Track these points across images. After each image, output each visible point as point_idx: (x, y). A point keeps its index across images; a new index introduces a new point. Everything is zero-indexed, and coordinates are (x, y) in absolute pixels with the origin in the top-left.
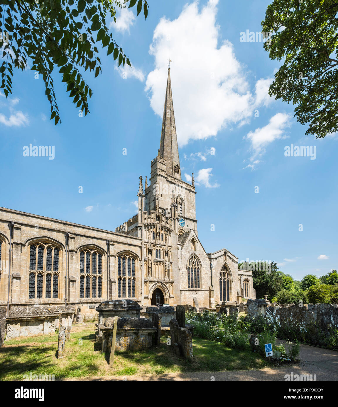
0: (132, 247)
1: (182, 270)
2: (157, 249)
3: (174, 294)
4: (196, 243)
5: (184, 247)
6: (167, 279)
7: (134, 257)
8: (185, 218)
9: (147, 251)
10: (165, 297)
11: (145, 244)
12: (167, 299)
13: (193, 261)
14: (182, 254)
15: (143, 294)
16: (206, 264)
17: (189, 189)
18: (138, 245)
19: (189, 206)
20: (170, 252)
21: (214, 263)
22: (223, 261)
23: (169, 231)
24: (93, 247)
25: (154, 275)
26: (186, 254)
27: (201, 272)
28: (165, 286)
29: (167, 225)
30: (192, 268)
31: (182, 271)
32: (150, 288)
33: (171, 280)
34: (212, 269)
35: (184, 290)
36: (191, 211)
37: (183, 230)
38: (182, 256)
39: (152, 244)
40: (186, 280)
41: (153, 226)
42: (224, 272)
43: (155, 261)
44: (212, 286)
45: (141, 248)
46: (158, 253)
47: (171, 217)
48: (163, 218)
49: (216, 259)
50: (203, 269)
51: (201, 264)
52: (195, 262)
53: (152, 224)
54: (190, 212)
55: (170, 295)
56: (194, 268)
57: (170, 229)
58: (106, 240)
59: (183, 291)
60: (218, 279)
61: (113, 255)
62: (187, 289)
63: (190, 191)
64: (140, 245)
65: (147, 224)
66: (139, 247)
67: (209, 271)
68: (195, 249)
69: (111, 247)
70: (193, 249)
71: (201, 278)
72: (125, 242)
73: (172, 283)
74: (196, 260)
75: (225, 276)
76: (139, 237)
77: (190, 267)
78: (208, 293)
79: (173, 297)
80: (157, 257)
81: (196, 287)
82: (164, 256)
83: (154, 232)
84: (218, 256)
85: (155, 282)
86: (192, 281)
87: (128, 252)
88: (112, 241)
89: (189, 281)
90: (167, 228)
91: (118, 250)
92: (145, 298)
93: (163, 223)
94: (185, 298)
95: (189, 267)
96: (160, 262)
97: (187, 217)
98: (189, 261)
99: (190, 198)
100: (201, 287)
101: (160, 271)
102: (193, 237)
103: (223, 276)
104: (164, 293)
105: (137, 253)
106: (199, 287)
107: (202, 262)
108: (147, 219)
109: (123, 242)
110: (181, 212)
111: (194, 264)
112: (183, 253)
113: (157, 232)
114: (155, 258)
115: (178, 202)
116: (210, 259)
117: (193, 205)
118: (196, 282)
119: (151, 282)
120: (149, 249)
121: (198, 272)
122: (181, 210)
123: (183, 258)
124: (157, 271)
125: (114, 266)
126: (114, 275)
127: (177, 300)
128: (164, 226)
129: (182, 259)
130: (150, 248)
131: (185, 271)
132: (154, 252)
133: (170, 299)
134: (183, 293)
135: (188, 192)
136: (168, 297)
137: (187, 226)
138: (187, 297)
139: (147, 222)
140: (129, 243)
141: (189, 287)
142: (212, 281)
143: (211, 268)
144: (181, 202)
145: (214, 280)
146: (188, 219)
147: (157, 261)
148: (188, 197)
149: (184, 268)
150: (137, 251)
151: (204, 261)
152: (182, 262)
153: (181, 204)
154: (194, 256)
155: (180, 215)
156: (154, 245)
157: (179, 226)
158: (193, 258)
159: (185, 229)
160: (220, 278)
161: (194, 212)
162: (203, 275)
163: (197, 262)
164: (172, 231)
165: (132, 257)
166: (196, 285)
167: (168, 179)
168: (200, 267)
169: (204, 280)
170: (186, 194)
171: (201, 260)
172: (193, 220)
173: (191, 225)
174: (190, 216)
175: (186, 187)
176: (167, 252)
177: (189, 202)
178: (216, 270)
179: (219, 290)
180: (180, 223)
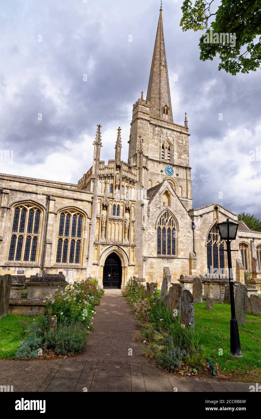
0: (79, 202)
1: (149, 230)
2: (115, 205)
3: (135, 261)
4: (171, 196)
5: (153, 201)
6: (126, 242)
7: (81, 214)
8: (174, 166)
9: (102, 206)
10: (123, 265)
11: (99, 199)
12: (125, 267)
13: (166, 219)
14: (149, 210)
15: (90, 260)
16: (186, 223)
17: (180, 130)
18: (87, 199)
19: (180, 150)
20: (133, 208)
21: (198, 222)
22: (212, 220)
24: (30, 203)
25: (109, 237)
26: (155, 210)
27: (177, 234)
28: (123, 250)
29: (129, 176)
30: (164, 228)
31: (149, 232)
32: (101, 252)
33: (132, 243)
34: (195, 231)
35: (151, 256)
37: (171, 180)
38: (150, 213)
39: (109, 198)
40: (154, 244)
41: (111, 176)
42: (215, 234)
43: (111, 219)
44: (195, 253)
45: (92, 203)
46: (116, 210)
47: (136, 166)
49: (201, 216)
50: (181, 229)
51: (177, 223)
52: (168, 220)
53: (109, 175)
54: (181, 158)
55: (130, 262)
56: (167, 228)
57: (133, 180)
58: (47, 195)
59: (149, 257)
60: (204, 244)
61: (53, 211)
62: (155, 255)
63: (181, 133)
64: (90, 200)
65: (103, 175)
66: (89, 202)
67: (189, 232)
68: (169, 204)
69: (52, 203)
70: (167, 205)
71: (178, 241)
72: (70, 197)
73: (133, 247)
74: (170, 218)
75: (217, 240)
76: (92, 190)
77: (162, 227)
78: (187, 262)
79: (134, 266)
80: (114, 214)
81: (169, 253)
82: (123, 213)
83: (112, 184)
84: (204, 212)
85: (108, 245)
86: (164, 246)
87: (73, 209)
88: (53, 196)
89: (159, 246)
90: (130, 179)
91: (59, 207)
92: (94, 264)
93: (124, 173)
94: (152, 267)
95: (159, 228)
96: (119, 220)
97: (177, 164)
98: (160, 219)
99: (181, 142)
100: (177, 254)
101: (117, 232)
102: (167, 189)
103: (214, 240)
104: (122, 259)
105: (85, 210)
106: (174, 253)
107: (179, 221)
108: (104, 169)
109: (68, 197)
110: (169, 158)
111: (167, 224)
112: (151, 210)
113: (117, 184)
114: (111, 216)
115: (165, 147)
116: (192, 217)
117: (185, 149)
118: (169, 247)
119: (103, 245)
120: (103, 205)
121: (174, 233)
122: (169, 156)
123: (150, 215)
124: (113, 231)
125: (53, 225)
126: (52, 235)
127: (138, 270)
128: (126, 177)
129: (149, 216)
130: (105, 204)
131: (153, 232)
132: (110, 208)
133: (129, 268)
134: (149, 260)
135: (178, 134)
136: (126, 265)
137: (177, 175)
138: (155, 266)
139: (103, 173)
140: (75, 197)
141: (159, 253)
142: (195, 247)
143: (193, 229)
144: (169, 147)
145: (197, 245)
146: (178, 166)
147: (114, 219)
148: (179, 140)
149: (152, 229)
150: (85, 208)
151: (182, 219)
152: (150, 220)
153: (169, 149)
154: (168, 213)
155: (167, 162)
156: (111, 199)
157: (166, 175)
158: (167, 215)
159: (174, 178)
160: (208, 241)
161: (186, 158)
162: (181, 238)
163: (173, 221)
164: (137, 182)
165: (78, 214)
166: (170, 251)
167: (151, 122)
168: (177, 227)
169: (182, 245)
170: (176, 137)
171: (178, 219)
172: (185, 167)
173: (183, 173)
174: (180, 162)
175: (176, 129)
176: (129, 208)
177: (180, 146)
178: (200, 232)
179: (206, 259)
180: (167, 172)
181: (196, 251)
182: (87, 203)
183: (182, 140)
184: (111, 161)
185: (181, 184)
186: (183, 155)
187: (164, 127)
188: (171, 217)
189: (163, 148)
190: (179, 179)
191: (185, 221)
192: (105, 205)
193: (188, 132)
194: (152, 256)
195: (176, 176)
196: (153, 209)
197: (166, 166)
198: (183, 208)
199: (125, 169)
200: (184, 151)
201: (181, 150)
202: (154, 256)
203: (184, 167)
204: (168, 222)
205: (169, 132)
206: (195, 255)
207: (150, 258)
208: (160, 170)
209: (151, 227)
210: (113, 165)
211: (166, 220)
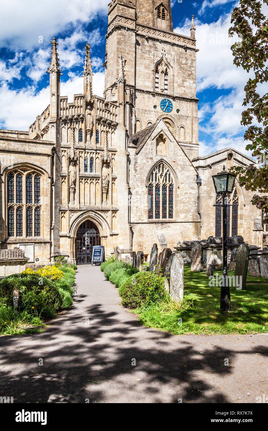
0: (33, 157)
2: (86, 157)
4: (168, 142)
5: (143, 150)
6: (105, 206)
7: (38, 173)
8: (174, 98)
9: (68, 161)
10: (101, 235)
11: (63, 151)
12: (105, 237)
13: (161, 172)
14: (136, 162)
15: (55, 231)
16: (188, 177)
17: (183, 44)
18: (46, 153)
19: (182, 75)
21: (205, 174)
23: (112, 126)
26: (144, 161)
27: (176, 191)
28: (102, 217)
29: (106, 116)
30: (157, 185)
33: (113, 207)
35: (140, 221)
36: (186, 84)
37: (170, 119)
38: (137, 165)
39: (78, 149)
41: (80, 119)
43: (82, 177)
44: (199, 214)
46: (89, 164)
48: (98, 105)
49: (209, 166)
51: (176, 178)
52: (164, 174)
53: (76, 117)
54: (184, 87)
55: (112, 230)
56: (161, 185)
57: (112, 122)
59: (137, 223)
60: (213, 201)
62: (146, 219)
63: (186, 48)
64: (50, 153)
65: (67, 117)
66: (48, 155)
67: (192, 188)
71: (176, 200)
73: (115, 211)
74: (165, 171)
77: (154, 184)
78: (189, 226)
79: (117, 235)
80: (86, 170)
81: (164, 216)
83: (80, 129)
84: (214, 161)
85: (82, 210)
87: (26, 166)
89: (150, 208)
90: (108, 120)
92: (61, 237)
93: (99, 113)
95: (151, 184)
96: (93, 178)
97: (178, 96)
99: (184, 62)
100: (176, 216)
101: (93, 193)
102: (162, 132)
104: (99, 227)
105: (44, 167)
106: (171, 216)
107: (178, 174)
108: (68, 109)
110: (166, 87)
111: (161, 180)
112: (139, 161)
113: (88, 128)
114: (82, 172)
115: (160, 71)
116: (197, 168)
117: (190, 73)
119: (73, 211)
120: (70, 159)
121: (171, 191)
122: (165, 84)
123: (138, 169)
127: (123, 240)
128: (102, 118)
129: (136, 170)
130: (72, 157)
132: (81, 162)
133: (110, 238)
136: (107, 234)
137: (178, 111)
139: (68, 114)
141: (150, 217)
142: (200, 207)
143: (198, 184)
144: (166, 70)
145: (203, 204)
146: (180, 98)
147: (86, 177)
148: (181, 59)
149: (141, 187)
150: (44, 164)
151: (183, 172)
152: (137, 176)
153: (166, 74)
154: (163, 165)
155: (163, 93)
156: (80, 151)
157: (162, 111)
158: (161, 168)
159: (173, 116)
160: (217, 199)
161: (191, 85)
162: (181, 196)
163: (169, 175)
164: (117, 124)
165: (33, 173)
166: (166, 213)
167: (139, 32)
168: (176, 181)
169: (182, 205)
170: (177, 55)
171: (177, 171)
172: (190, 99)
173: (187, 108)
174: (183, 92)
175: (177, 43)
176: (107, 161)
177: (183, 68)
178: (207, 187)
179: (215, 221)
180: (162, 107)
181: (202, 212)
182: (46, 158)
183: (186, 59)
184: (78, 95)
185: (184, 123)
186: (187, 82)
187: (158, 40)
188: (167, 170)
189: (157, 71)
190: (180, 117)
191: (187, 174)
192: (72, 159)
193: (195, 45)
194: (142, 222)
195: (176, 113)
196: (142, 161)
197: (161, 98)
198: (185, 157)
199: (101, 107)
200: (189, 75)
201: (184, 73)
202: (144, 221)
203: (188, 99)
204: (163, 177)
205: (167, 47)
206: (200, 216)
207: (138, 225)
208: (153, 105)
209: (139, 184)
210: (82, 102)
211: (160, 174)
